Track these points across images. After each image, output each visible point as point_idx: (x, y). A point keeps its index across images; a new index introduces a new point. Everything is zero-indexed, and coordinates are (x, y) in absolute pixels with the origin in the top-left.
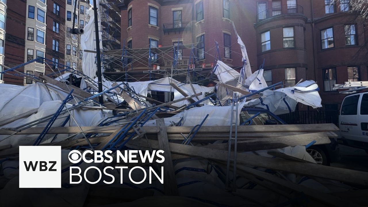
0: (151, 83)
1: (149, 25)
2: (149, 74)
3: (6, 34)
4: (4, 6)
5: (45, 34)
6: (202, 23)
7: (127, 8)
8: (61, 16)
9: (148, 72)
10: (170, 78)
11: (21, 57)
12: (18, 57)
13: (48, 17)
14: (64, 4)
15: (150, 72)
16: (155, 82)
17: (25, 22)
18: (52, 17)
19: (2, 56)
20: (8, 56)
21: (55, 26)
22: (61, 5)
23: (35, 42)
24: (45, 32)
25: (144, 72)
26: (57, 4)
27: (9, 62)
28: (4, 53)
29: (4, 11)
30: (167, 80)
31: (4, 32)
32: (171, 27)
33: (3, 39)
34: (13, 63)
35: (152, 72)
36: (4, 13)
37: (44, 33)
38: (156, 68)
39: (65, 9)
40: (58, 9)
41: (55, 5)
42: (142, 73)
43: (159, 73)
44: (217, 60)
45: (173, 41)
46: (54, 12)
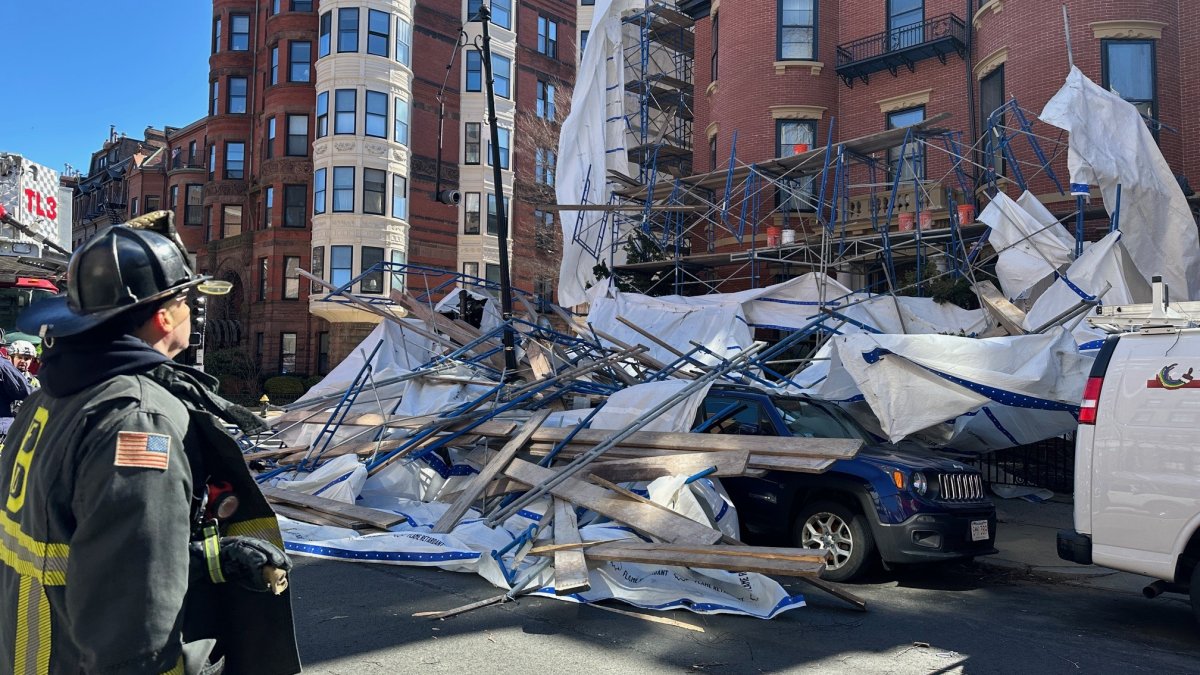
0: (760, 299)
1: (776, 64)
2: (749, 267)
3: (411, 158)
4: (405, 75)
5: (512, 133)
6: (996, 12)
7: (710, 7)
8: (562, 56)
9: (746, 256)
10: (819, 274)
11: (449, 222)
12: (443, 221)
13: (520, 71)
14: (571, 8)
15: (752, 255)
16: (773, 293)
17: (458, 107)
18: (533, 71)
19: (402, 225)
20: (419, 222)
21: (545, 97)
22: (562, 16)
23: (484, 168)
24: (512, 128)
25: (734, 257)
26: (548, 17)
27: (421, 240)
28: (408, 215)
29: (405, 91)
30: (808, 286)
31: (407, 153)
32: (876, 50)
33: (404, 175)
34: (429, 241)
35: (759, 255)
36: (407, 95)
37: (508, 131)
38: (778, 238)
39: (574, 26)
40: (552, 36)
41: (541, 22)
42: (726, 262)
43: (782, 260)
44: (993, 192)
45: (885, 108)
46: (541, 49)
